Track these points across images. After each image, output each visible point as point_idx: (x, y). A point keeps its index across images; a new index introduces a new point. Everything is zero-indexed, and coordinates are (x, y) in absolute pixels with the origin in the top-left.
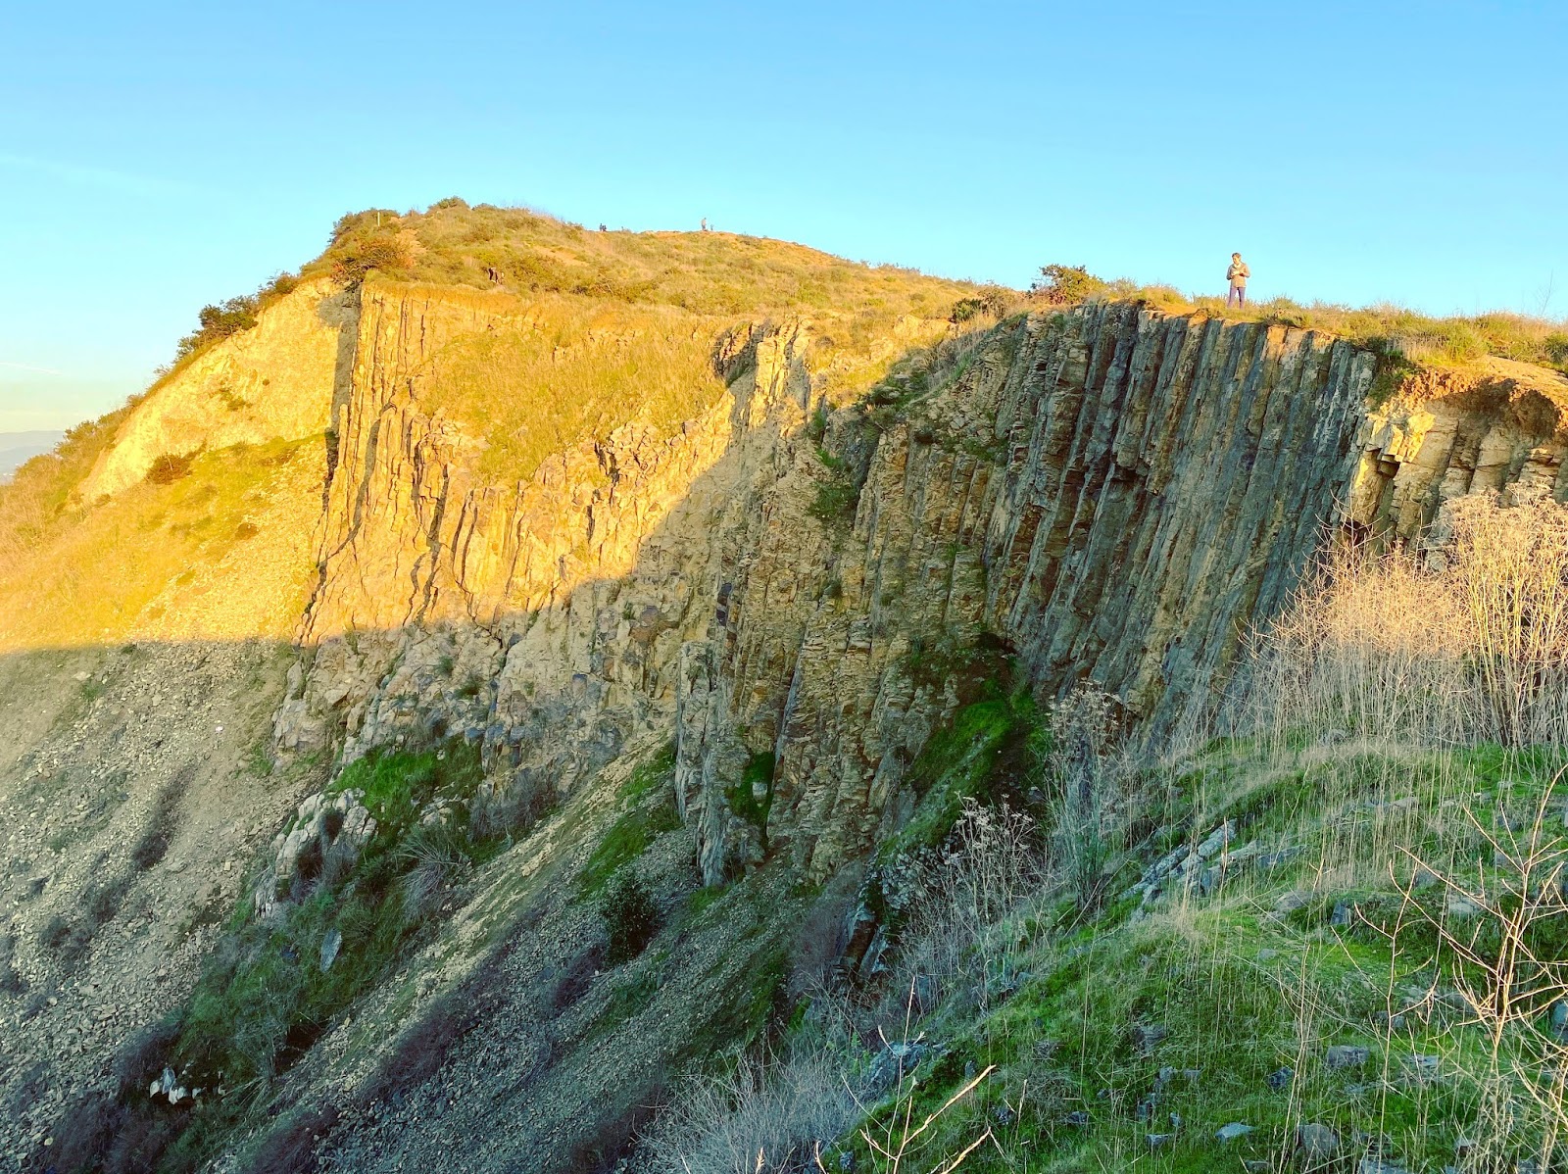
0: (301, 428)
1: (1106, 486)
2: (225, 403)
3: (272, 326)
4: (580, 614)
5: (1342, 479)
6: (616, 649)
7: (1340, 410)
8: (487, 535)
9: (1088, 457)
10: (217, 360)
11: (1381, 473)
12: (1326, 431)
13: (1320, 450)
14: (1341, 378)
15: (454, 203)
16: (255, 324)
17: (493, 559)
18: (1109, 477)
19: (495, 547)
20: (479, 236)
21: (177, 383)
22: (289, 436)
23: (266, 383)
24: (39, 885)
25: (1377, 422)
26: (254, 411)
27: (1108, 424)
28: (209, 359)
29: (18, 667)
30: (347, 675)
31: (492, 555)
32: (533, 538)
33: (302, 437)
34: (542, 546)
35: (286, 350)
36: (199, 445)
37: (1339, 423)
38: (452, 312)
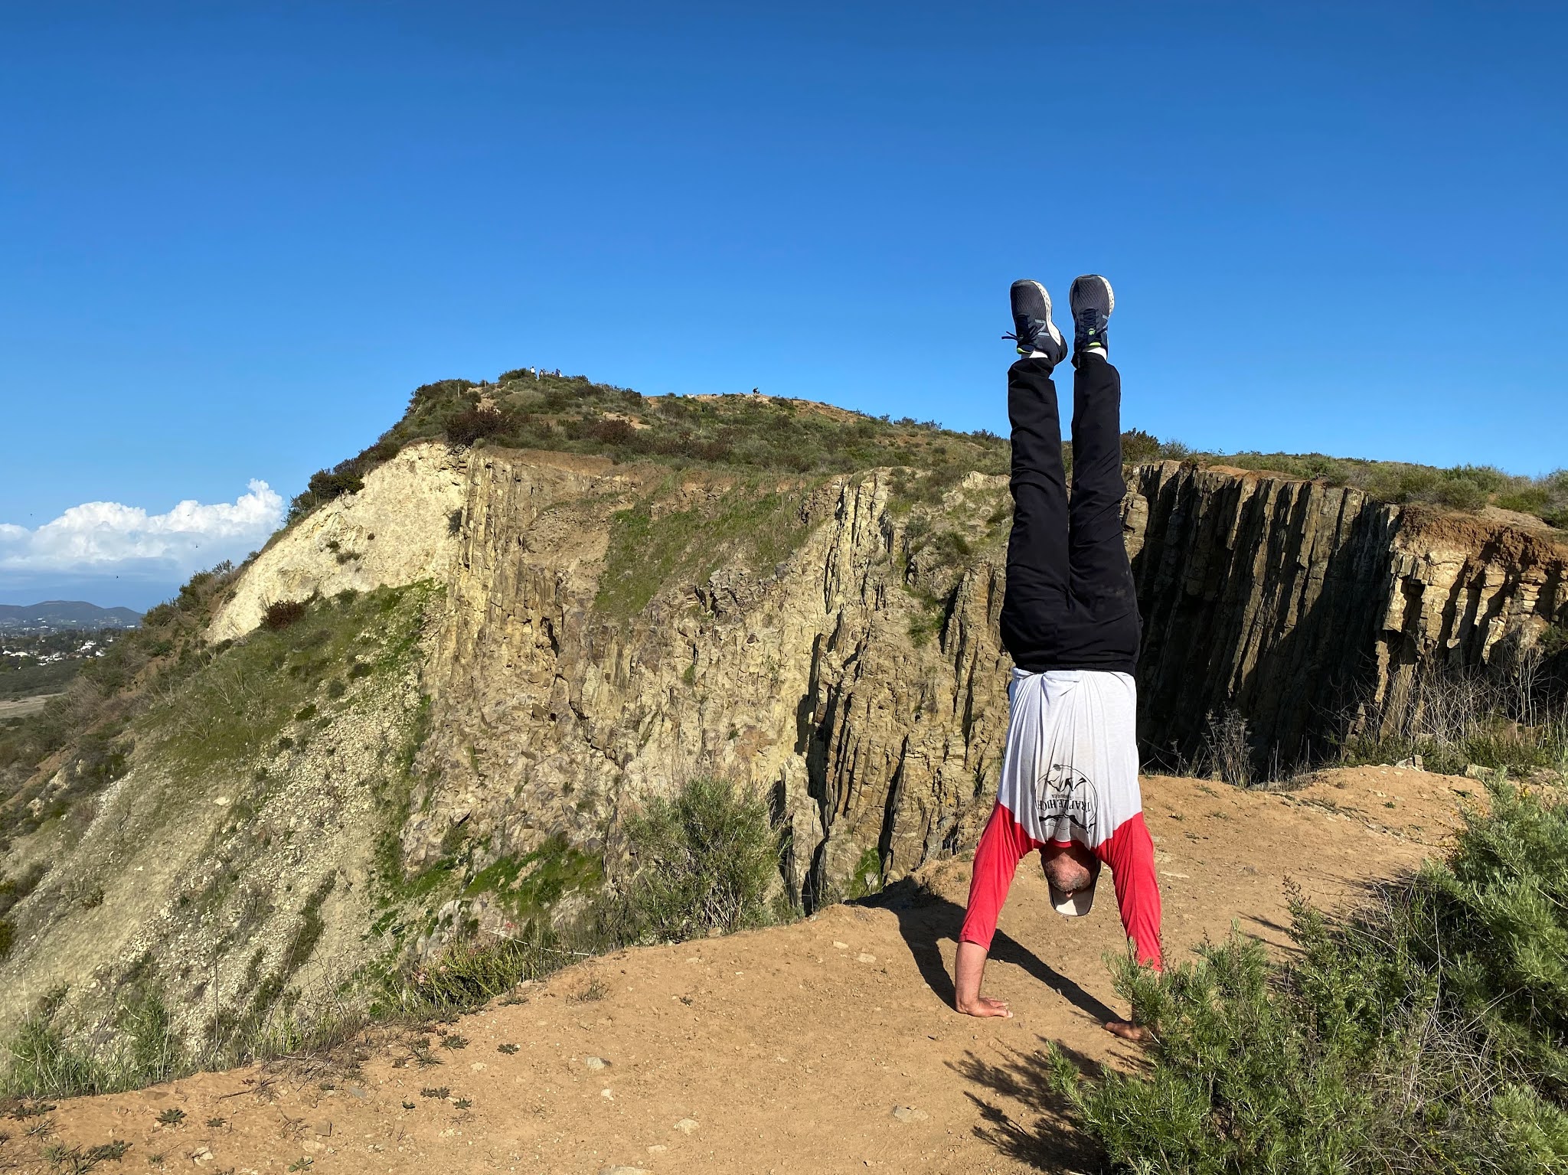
0: (403, 576)
1: (1173, 612)
2: (334, 555)
3: (377, 486)
4: (688, 734)
5: (1380, 598)
6: (722, 764)
7: (1374, 548)
8: (601, 666)
9: (1156, 588)
10: (327, 518)
11: (1411, 594)
12: (1362, 563)
13: (1359, 577)
14: (1372, 523)
15: (521, 374)
16: (362, 486)
17: (606, 687)
18: (1176, 604)
19: (608, 677)
20: (555, 404)
21: (292, 538)
22: (392, 583)
23: (371, 537)
24: (200, 990)
25: (1407, 557)
26: (360, 561)
27: (1172, 561)
28: (319, 516)
29: (164, 794)
30: (469, 795)
31: (605, 683)
32: (643, 669)
33: (403, 584)
34: (651, 675)
35: (390, 508)
36: (311, 594)
37: (1372, 558)
38: (557, 474)
